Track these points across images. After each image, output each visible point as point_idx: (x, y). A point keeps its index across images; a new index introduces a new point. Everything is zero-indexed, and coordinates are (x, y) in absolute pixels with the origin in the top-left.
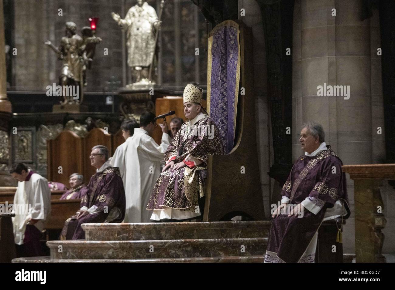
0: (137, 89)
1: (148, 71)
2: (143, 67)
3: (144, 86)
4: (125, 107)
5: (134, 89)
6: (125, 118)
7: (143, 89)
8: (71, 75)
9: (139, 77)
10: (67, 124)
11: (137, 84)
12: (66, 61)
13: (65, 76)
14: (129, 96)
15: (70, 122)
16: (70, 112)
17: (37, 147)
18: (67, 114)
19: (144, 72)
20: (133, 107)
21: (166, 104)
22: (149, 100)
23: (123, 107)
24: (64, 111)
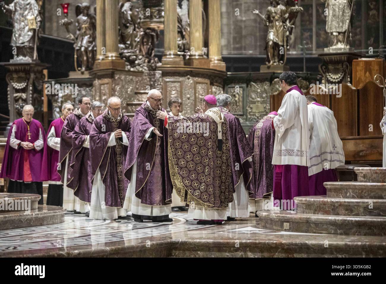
0: (334, 52)
1: (344, 36)
2: (339, 33)
3: (341, 49)
4: (324, 67)
5: (331, 51)
6: (323, 77)
7: (339, 52)
8: (276, 40)
9: (335, 41)
10: (273, 82)
11: (334, 47)
12: (272, 27)
13: (271, 40)
14: (327, 58)
15: (276, 80)
16: (276, 71)
17: (247, 102)
18: (274, 73)
19: (340, 37)
20: (331, 67)
21: (361, 64)
22: (344, 61)
23: (321, 68)
24: (270, 71)
